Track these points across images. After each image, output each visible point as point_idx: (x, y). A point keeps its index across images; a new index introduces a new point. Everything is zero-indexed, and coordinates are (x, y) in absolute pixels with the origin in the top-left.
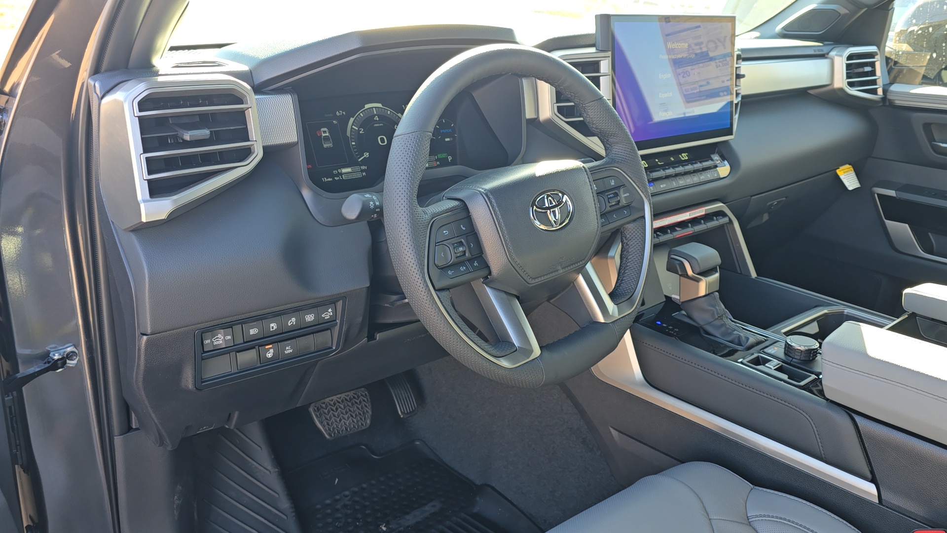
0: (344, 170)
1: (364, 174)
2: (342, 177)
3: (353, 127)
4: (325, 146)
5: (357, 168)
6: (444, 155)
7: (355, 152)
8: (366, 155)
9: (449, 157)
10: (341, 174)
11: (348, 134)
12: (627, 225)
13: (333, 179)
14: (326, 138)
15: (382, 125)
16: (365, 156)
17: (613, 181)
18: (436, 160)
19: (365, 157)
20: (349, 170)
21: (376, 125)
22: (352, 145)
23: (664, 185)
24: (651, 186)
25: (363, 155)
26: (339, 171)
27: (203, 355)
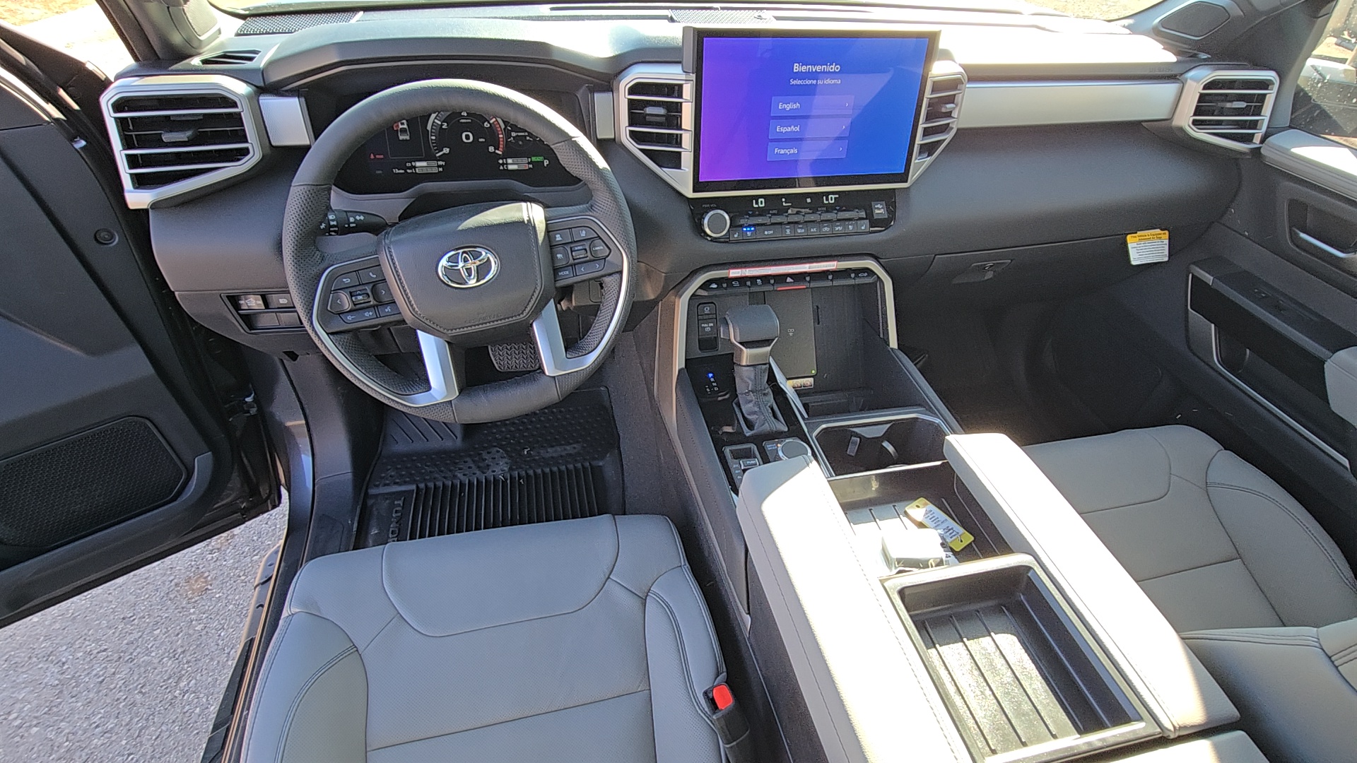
0: (418, 164)
1: (441, 169)
2: (415, 170)
3: (436, 121)
4: (401, 138)
5: (434, 163)
6: (539, 159)
7: (434, 147)
8: (446, 150)
9: (545, 161)
10: (415, 167)
11: (429, 128)
12: (604, 278)
13: (406, 171)
14: (403, 131)
15: (470, 121)
16: (444, 151)
17: (584, 232)
18: (529, 163)
19: (444, 154)
20: (424, 164)
21: (462, 121)
22: (432, 140)
23: (771, 232)
24: (749, 231)
25: (442, 150)
26: (413, 164)
27: (240, 312)
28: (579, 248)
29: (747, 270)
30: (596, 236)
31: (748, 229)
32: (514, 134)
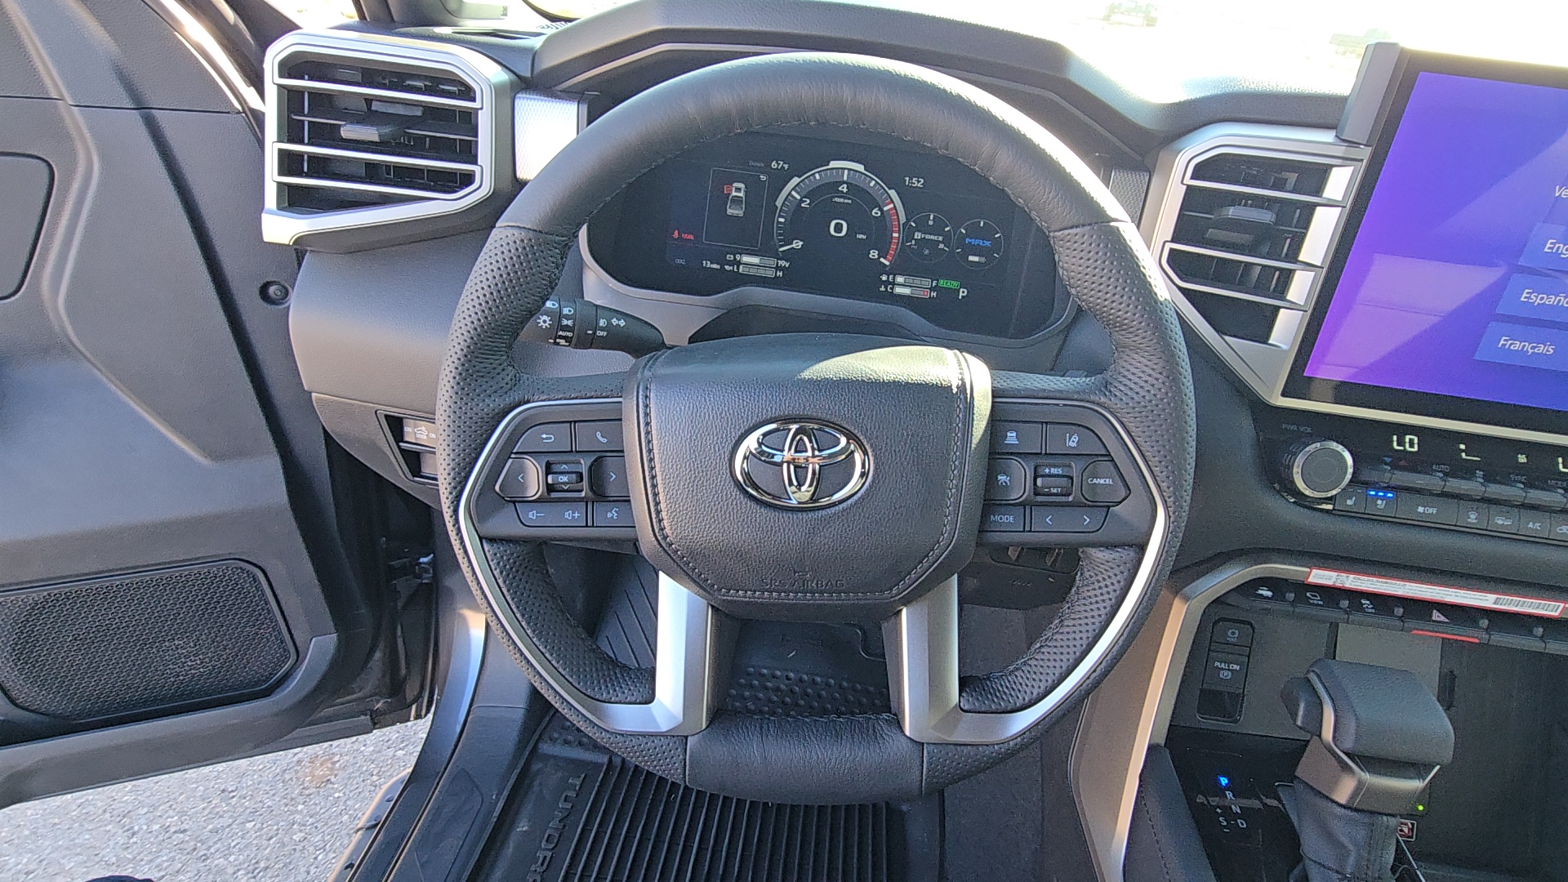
0: (746, 259)
1: (780, 274)
2: (738, 268)
3: (794, 193)
4: (730, 212)
5: (772, 262)
6: (954, 284)
7: (779, 235)
8: (798, 244)
9: (962, 290)
10: (739, 263)
11: (779, 203)
13: (722, 267)
14: (736, 200)
15: (850, 202)
16: (794, 245)
17: (1075, 438)
18: (932, 289)
19: (793, 248)
20: (755, 260)
21: (837, 200)
22: (779, 223)
23: (1434, 511)
24: (1382, 498)
25: (792, 243)
26: (738, 257)
27: (401, 444)
28: (1054, 471)
29: (1352, 576)
30: (1104, 452)
31: (1381, 494)
32: (918, 235)
